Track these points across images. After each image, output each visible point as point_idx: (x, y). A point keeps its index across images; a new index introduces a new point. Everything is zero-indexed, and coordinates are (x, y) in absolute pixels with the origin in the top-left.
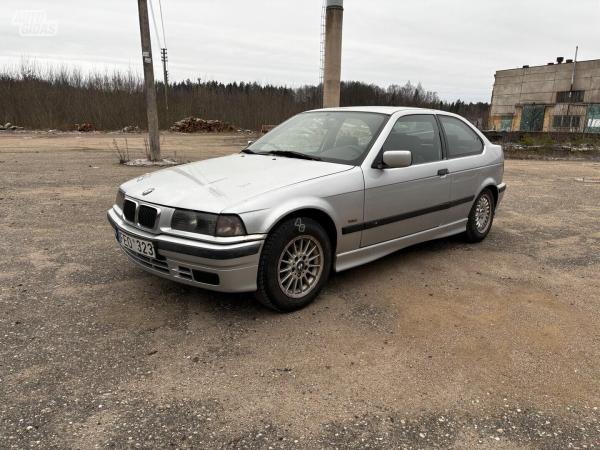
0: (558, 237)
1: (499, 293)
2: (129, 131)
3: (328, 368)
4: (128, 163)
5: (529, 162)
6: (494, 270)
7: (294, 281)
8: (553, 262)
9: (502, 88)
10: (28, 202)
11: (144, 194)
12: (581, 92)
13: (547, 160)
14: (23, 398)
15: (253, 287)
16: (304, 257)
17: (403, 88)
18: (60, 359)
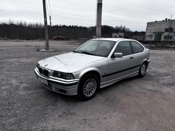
0: (165, 76)
1: (148, 95)
2: (40, 40)
3: (98, 119)
4: (40, 51)
5: (157, 51)
6: (147, 87)
7: (88, 92)
8: (164, 84)
9: (149, 27)
10: (12, 63)
11: (45, 66)
12: (173, 29)
13: (162, 50)
14: (10, 128)
15: (76, 94)
16: (91, 85)
17: (120, 27)
18: (21, 115)
